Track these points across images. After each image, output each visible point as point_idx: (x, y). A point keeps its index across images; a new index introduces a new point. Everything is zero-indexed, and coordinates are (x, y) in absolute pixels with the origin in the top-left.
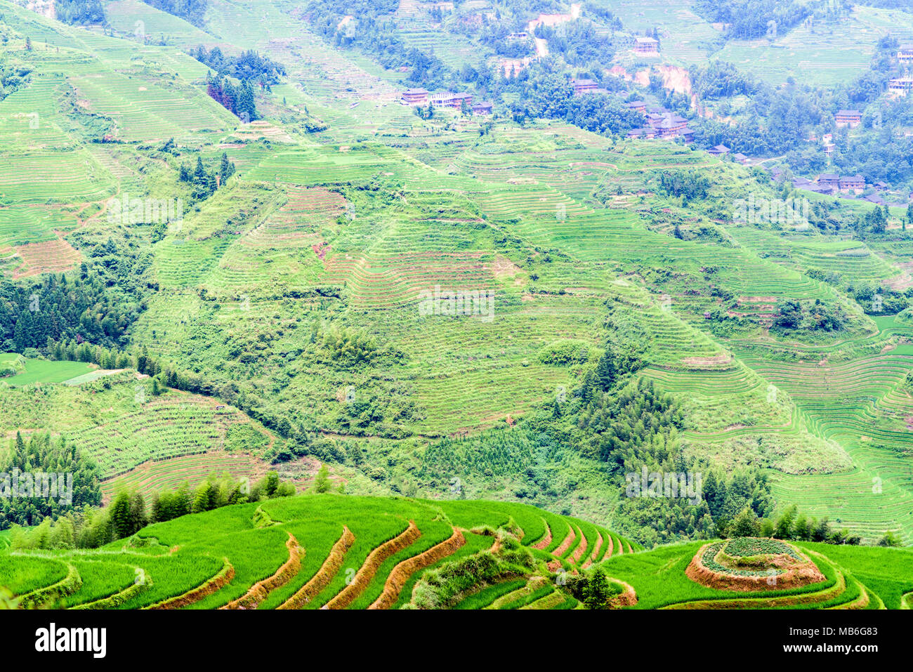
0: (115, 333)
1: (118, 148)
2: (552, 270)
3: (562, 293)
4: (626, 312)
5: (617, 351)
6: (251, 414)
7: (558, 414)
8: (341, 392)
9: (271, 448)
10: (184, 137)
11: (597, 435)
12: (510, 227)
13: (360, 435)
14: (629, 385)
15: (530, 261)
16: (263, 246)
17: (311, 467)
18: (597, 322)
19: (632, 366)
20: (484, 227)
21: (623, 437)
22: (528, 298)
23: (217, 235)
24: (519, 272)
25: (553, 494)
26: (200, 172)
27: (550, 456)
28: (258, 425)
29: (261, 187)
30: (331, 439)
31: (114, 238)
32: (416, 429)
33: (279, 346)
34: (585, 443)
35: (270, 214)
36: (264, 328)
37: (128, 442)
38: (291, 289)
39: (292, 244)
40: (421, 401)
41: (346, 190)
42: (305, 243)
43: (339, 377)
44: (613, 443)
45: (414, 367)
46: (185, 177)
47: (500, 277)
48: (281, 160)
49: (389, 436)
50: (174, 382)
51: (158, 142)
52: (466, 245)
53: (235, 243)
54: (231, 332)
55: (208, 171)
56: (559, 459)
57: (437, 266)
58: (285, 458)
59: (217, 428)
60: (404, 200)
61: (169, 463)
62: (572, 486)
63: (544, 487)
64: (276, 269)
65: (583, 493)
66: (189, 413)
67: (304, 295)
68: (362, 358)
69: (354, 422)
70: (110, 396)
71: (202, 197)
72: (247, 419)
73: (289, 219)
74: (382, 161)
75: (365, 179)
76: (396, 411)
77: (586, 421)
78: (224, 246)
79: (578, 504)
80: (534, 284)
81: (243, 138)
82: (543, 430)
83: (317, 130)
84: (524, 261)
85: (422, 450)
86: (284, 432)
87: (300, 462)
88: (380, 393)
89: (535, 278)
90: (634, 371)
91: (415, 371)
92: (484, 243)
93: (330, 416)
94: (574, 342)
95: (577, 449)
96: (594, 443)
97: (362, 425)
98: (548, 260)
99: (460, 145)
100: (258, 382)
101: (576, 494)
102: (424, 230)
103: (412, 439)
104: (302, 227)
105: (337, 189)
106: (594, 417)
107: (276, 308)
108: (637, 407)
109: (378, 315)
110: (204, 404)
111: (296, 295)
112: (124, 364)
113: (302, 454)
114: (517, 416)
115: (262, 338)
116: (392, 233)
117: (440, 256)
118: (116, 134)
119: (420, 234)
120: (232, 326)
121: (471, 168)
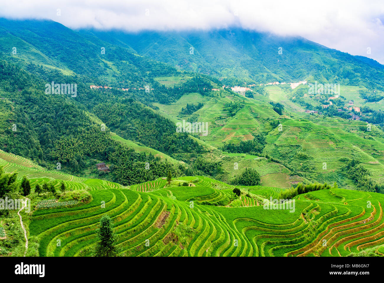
0: (260, 151)
1: (259, 119)
2: (340, 144)
3: (343, 148)
4: (356, 152)
5: (355, 160)
6: (286, 167)
7: (343, 170)
8: (301, 164)
9: (290, 173)
10: (271, 117)
11: (351, 175)
12: (332, 136)
13: (305, 172)
14: (358, 166)
15: (336, 142)
16: (286, 137)
17: (297, 177)
18: (350, 154)
19: (358, 162)
20: (327, 135)
21: (357, 176)
22: (336, 149)
23: (277, 134)
24: (334, 144)
25: (342, 185)
26: (274, 124)
27: (341, 178)
28: (287, 169)
29: (285, 127)
30: (300, 172)
31: (259, 134)
32: (316, 171)
33: (289, 155)
34: (349, 176)
35: (287, 131)
36: (286, 151)
37: (265, 170)
38: (291, 145)
39: (291, 137)
40: (316, 166)
41: (301, 127)
42: (294, 137)
43: (301, 161)
44: (355, 177)
45: (315, 160)
46: (271, 124)
47: (330, 144)
48: (288, 122)
49: (310, 172)
50: (272, 160)
51: (266, 118)
52: (324, 138)
53: (281, 136)
54: (281, 152)
55: (275, 123)
56: (343, 179)
57: (318, 142)
58: (292, 175)
59: (280, 169)
60: (312, 130)
61: (272, 174)
62: (346, 184)
63: (341, 184)
64: (289, 141)
65: (349, 186)
66: (275, 166)
67: (294, 146)
68: (305, 158)
69: (304, 169)
70: (261, 162)
71: (274, 128)
72: (285, 168)
73: (291, 132)
74: (307, 123)
75: (304, 126)
76: (312, 168)
77: (349, 172)
78: (279, 137)
79: (348, 188)
80: (337, 146)
81: (281, 118)
82: (340, 173)
83: (292, 117)
84: (335, 142)
85: (317, 175)
86: (292, 170)
87: (295, 176)
88: (309, 164)
89: (337, 145)
90: (358, 163)
91: (315, 161)
92: (327, 138)
93: (299, 168)
94: (345, 157)
95: (347, 177)
96: (350, 176)
97: (305, 170)
98: (340, 142)
99: (319, 120)
100: (285, 161)
101: (347, 186)
102: (315, 135)
103: (315, 173)
104: (293, 134)
105: (299, 127)
106: (351, 172)
107: (288, 148)
108: (360, 170)
109: (308, 150)
110: (278, 164)
111: (292, 146)
112: (263, 157)
113: (295, 175)
114: (335, 170)
115: (286, 153)
116: (310, 136)
117: (319, 140)
118: (259, 116)
119: (315, 136)
120: (281, 151)
121: (322, 124)
